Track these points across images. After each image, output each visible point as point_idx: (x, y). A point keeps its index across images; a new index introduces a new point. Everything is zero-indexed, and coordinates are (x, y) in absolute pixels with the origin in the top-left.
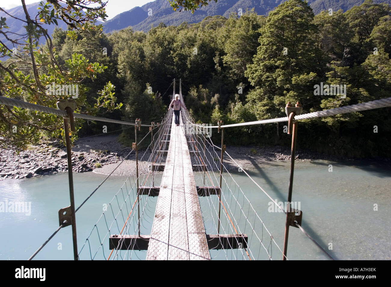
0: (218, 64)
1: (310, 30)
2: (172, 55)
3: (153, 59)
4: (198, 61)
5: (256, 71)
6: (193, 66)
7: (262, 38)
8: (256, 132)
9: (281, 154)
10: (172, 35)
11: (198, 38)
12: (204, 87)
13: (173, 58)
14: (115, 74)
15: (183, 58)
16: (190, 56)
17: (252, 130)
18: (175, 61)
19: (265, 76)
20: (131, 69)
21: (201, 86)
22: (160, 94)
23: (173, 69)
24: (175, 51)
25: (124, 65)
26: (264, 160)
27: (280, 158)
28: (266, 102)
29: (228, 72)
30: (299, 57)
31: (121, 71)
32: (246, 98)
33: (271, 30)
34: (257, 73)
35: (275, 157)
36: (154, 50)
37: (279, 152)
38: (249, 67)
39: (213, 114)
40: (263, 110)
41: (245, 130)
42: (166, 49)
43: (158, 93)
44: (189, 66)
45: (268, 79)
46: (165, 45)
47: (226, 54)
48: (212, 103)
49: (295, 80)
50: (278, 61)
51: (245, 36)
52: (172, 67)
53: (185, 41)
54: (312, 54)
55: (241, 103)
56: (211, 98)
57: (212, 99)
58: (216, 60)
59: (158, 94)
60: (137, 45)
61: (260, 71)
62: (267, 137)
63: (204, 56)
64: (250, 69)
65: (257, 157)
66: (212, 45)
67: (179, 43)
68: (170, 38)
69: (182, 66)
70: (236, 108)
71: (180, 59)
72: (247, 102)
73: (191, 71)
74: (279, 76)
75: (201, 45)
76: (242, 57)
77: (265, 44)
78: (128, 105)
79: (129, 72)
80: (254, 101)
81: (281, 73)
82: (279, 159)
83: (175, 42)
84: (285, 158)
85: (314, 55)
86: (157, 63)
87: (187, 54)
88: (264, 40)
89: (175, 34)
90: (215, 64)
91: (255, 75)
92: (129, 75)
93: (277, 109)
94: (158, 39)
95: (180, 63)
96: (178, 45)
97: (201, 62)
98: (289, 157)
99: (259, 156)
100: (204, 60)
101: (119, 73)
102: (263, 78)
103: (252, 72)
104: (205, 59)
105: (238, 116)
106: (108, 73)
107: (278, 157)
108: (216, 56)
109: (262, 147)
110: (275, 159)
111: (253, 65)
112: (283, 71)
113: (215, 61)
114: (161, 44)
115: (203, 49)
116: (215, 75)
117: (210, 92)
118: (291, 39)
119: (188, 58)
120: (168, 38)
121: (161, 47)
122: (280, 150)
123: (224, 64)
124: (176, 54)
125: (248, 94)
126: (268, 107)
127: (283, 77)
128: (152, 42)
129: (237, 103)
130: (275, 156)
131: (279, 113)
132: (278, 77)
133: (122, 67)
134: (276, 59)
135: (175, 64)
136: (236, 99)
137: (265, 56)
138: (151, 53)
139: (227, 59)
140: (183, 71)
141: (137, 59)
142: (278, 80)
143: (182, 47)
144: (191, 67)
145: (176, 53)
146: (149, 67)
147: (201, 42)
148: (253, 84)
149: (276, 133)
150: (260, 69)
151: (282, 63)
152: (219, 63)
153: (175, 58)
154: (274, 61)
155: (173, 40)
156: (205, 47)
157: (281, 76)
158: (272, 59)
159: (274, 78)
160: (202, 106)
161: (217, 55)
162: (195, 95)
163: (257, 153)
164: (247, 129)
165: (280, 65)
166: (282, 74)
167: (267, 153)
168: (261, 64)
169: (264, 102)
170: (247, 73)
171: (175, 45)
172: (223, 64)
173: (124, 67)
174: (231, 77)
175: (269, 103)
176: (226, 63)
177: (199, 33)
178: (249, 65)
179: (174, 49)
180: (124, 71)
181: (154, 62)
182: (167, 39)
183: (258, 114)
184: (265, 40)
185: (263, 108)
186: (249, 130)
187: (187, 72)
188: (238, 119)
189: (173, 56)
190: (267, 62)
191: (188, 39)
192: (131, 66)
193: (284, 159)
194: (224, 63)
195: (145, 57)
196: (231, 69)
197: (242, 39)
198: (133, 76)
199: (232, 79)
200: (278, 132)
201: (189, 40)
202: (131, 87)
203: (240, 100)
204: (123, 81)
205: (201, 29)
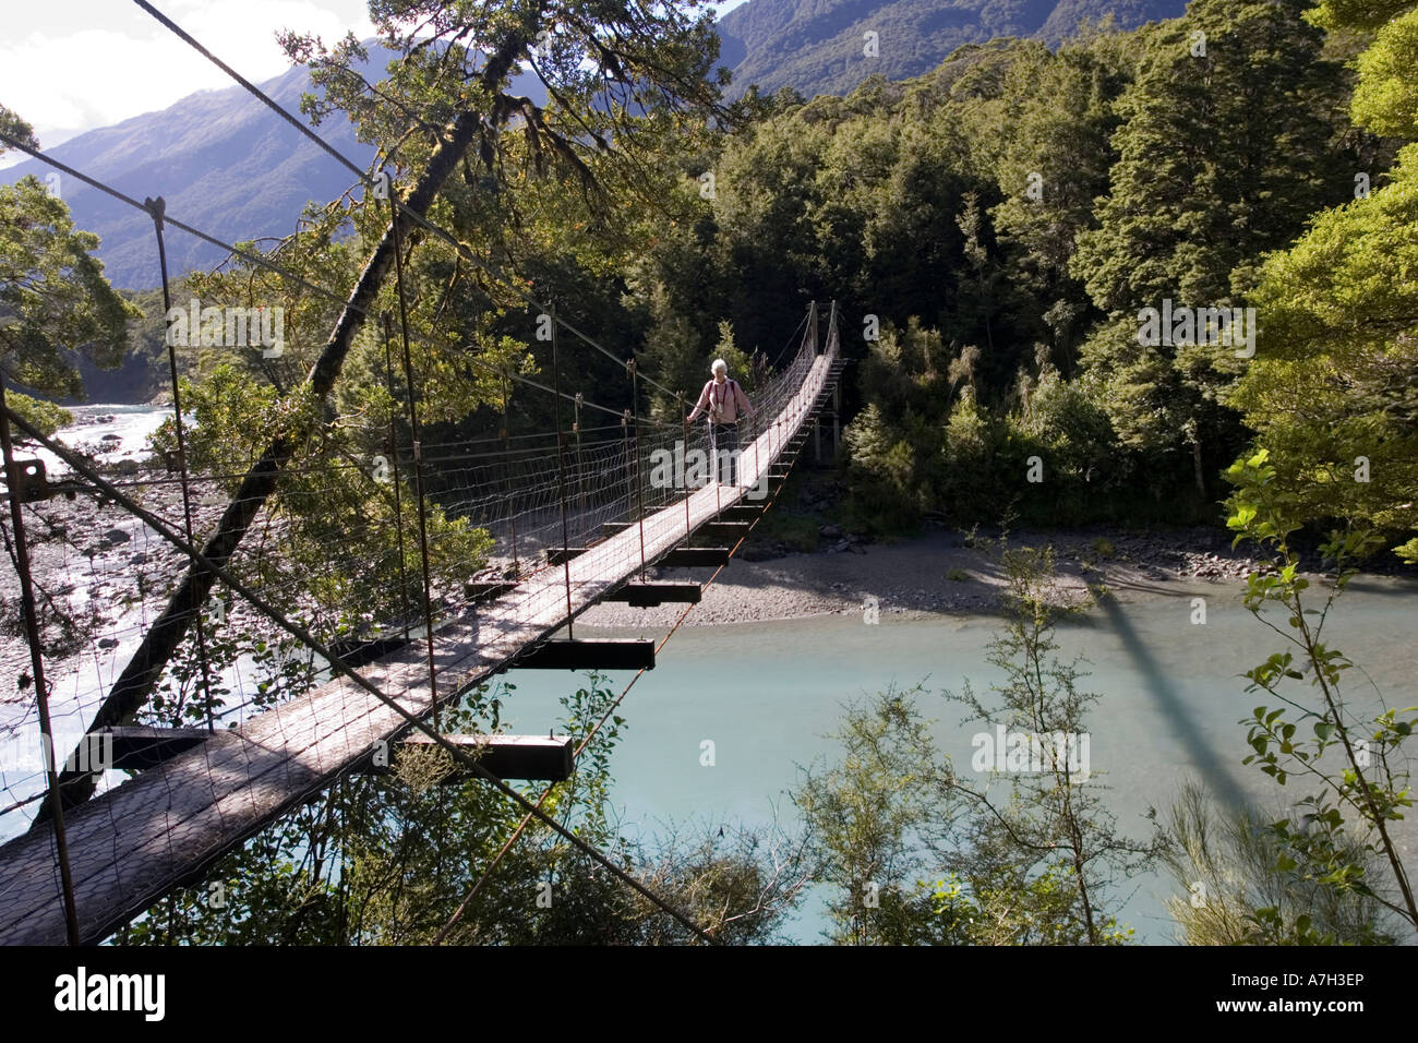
0: (973, 239)
1: (1302, 89)
2: (811, 214)
3: (745, 234)
4: (903, 230)
5: (1109, 253)
6: (885, 249)
7: (1127, 133)
8: (1116, 479)
9: (1210, 557)
10: (811, 140)
11: (906, 145)
12: (926, 324)
13: (815, 227)
14: (615, 295)
15: (849, 223)
16: (874, 215)
17: (1098, 469)
18: (819, 236)
19: (1138, 272)
20: (669, 275)
21: (914, 320)
22: (765, 357)
23: (816, 265)
24: (819, 202)
25: (645, 263)
26: (1140, 579)
27: (1201, 570)
28: (1144, 367)
29: (1016, 265)
30: (1263, 194)
31: (636, 284)
32: (1080, 355)
33: (1155, 102)
34: (1111, 264)
35: (1183, 567)
36: (748, 204)
37: (1201, 550)
38: (1085, 243)
39: (953, 419)
40: (1133, 396)
41: (1071, 472)
42: (789, 194)
43: (760, 354)
44: (871, 252)
45: (1150, 283)
46: (784, 182)
47: (1003, 199)
48: (953, 379)
49: (1242, 281)
50: (1185, 215)
51: (1070, 129)
52: (812, 258)
53: (855, 161)
54: (1310, 177)
55: (1057, 373)
56: (950, 363)
57: (952, 367)
58: (968, 222)
59: (757, 360)
60: (686, 191)
61: (1122, 253)
62: (1158, 495)
63: (925, 210)
64: (1088, 249)
65: (1115, 567)
66: (958, 167)
67: (835, 172)
68: (806, 155)
69: (847, 253)
70: (1039, 395)
71: (837, 230)
72: (1081, 371)
73: (878, 270)
74: (1189, 270)
75: (915, 170)
76: (1064, 203)
77: (1136, 153)
78: (659, 399)
79: (661, 287)
80: (1106, 366)
81: (1195, 256)
82: (1199, 575)
83: (821, 169)
84: (1225, 568)
85: (1318, 182)
86: (759, 249)
87: (864, 209)
88: (1130, 142)
89: (822, 136)
90: (965, 238)
91: (1102, 271)
92: (660, 297)
93: (1189, 388)
94: (759, 161)
95: (837, 241)
96: (832, 177)
97: (917, 235)
98: (1239, 566)
99: (1123, 563)
100: (924, 224)
101: (629, 293)
102: (1131, 278)
103: (1093, 258)
104: (931, 220)
105: (1047, 423)
106: (592, 296)
107: (1195, 566)
108: (966, 207)
109: (1139, 532)
110: (1184, 574)
111: (1098, 233)
112: (1203, 248)
113: (961, 226)
114: (772, 181)
115: (923, 185)
116: (965, 278)
117: (945, 342)
118: (1230, 130)
119: (867, 222)
120: (797, 154)
121: (773, 190)
122: (1208, 541)
123: (1000, 234)
124: (825, 212)
125: (1085, 340)
126: (1151, 385)
127: (1201, 272)
128: (739, 177)
129: (1041, 376)
130: (1183, 563)
131: (1197, 405)
132: (1182, 273)
133: (639, 270)
134: (1176, 208)
135: (821, 246)
136: (1038, 360)
137: (1135, 197)
138: (739, 214)
139: (1005, 215)
140: (851, 269)
141: (687, 240)
142: (1182, 284)
143: (848, 184)
144: (878, 256)
145: (825, 208)
146: (728, 266)
147: (913, 160)
148: (1099, 302)
149: (1195, 480)
150: (1123, 248)
151: (1197, 221)
152: (978, 233)
153: (820, 226)
154: (1167, 216)
155: (815, 159)
156: (930, 177)
157: (1194, 269)
158: (1163, 209)
159: (1171, 276)
160: (918, 391)
161: (970, 204)
162: (891, 353)
163: (1116, 552)
164: (1078, 469)
165: (1190, 227)
166: (1197, 262)
167: (1153, 553)
168: (1124, 229)
169: (1138, 368)
170: (1078, 265)
171: (821, 177)
172: (996, 235)
173: (646, 272)
174: (1022, 282)
175: (1156, 370)
176: (1005, 233)
177: (909, 128)
178: (1086, 235)
179: (817, 194)
180: (643, 283)
181: (746, 244)
182: (794, 158)
183: (1118, 412)
184: (1133, 138)
185: (1133, 389)
186: (1085, 470)
187: (864, 275)
188: (1046, 433)
189: (815, 218)
190: (1141, 221)
191: (868, 154)
192: (666, 266)
193: (1220, 574)
194: (997, 231)
195: (715, 229)
196: (1024, 251)
197: (1060, 138)
198: (674, 302)
199: (1029, 288)
200: (1199, 476)
201: (873, 157)
202: (665, 338)
203: (1052, 365)
204: (641, 318)
205: (916, 110)
